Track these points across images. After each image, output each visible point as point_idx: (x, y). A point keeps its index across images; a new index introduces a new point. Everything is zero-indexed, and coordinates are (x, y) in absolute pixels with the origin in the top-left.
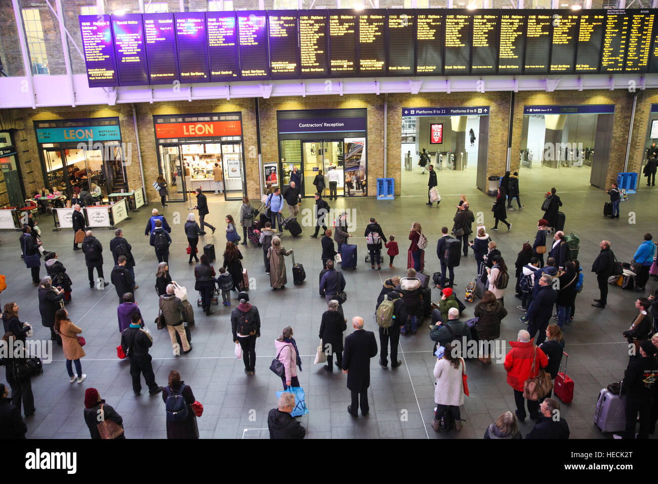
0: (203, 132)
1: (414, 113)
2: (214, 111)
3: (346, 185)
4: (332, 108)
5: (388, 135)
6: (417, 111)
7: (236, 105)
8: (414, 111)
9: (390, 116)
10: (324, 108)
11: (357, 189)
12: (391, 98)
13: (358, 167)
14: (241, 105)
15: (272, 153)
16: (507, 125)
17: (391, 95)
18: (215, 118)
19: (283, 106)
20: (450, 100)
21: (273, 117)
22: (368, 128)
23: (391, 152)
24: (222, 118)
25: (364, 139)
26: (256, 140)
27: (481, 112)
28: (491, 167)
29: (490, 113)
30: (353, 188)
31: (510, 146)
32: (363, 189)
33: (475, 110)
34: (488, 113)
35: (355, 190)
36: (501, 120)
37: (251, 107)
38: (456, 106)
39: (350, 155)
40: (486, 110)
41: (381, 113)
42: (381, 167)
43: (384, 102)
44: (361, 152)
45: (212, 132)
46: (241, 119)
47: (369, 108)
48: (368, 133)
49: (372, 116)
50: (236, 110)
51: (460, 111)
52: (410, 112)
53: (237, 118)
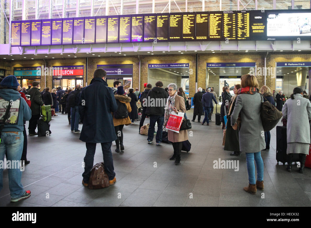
1: (153, 66)
2: (74, 65)
4: (118, 64)
5: (141, 76)
6: (155, 66)
7: (82, 62)
9: (143, 68)
10: (115, 64)
18: (75, 68)
19: (99, 62)
20: (170, 60)
21: (95, 68)
22: (133, 73)
24: (77, 68)
25: (131, 78)
27: (185, 66)
29: (189, 66)
31: (197, 81)
33: (182, 65)
38: (173, 63)
39: (125, 86)
40: (187, 65)
41: (138, 66)
43: (140, 61)
44: (130, 84)
45: (73, 74)
47: (134, 64)
48: (133, 76)
49: (135, 68)
50: (82, 65)
51: (175, 66)
52: (152, 66)
53: (82, 68)
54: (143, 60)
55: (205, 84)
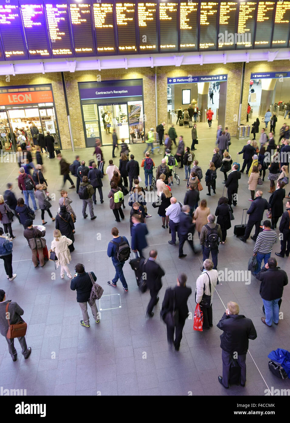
0: (23, 100)
1: (175, 81)
2: (30, 84)
3: (131, 135)
4: (118, 79)
5: (158, 98)
6: (178, 80)
7: (47, 78)
8: (175, 80)
9: (159, 84)
10: (112, 79)
11: (138, 138)
12: (160, 71)
13: (138, 122)
14: (51, 78)
15: (77, 115)
16: (240, 88)
17: (160, 68)
18: (32, 89)
19: (82, 78)
20: (200, 70)
21: (76, 88)
22: (144, 93)
23: (160, 111)
24: (38, 89)
25: (142, 102)
26: (65, 105)
27: (222, 79)
28: (228, 119)
29: (228, 79)
30: (135, 137)
31: (241, 103)
32: (142, 138)
33: (218, 78)
34: (226, 79)
35: (137, 139)
36: (235, 84)
37: (58, 80)
38: (204, 75)
39: (132, 114)
40: (225, 77)
41: (153, 82)
42: (154, 122)
43: (154, 74)
44: (140, 111)
45: (31, 100)
46: (51, 89)
47: (144, 78)
48: (144, 98)
49: (147, 85)
50: (47, 83)
51: (208, 79)
52: (173, 81)
53: (48, 88)
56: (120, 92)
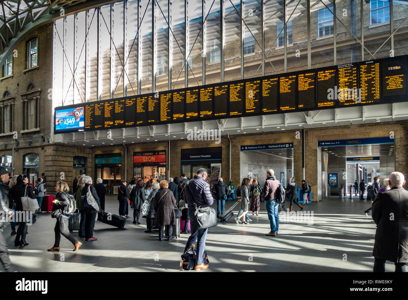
0: (150, 160)
1: (247, 149)
2: (156, 150)
4: (205, 147)
5: (232, 161)
6: (249, 148)
8: (247, 147)
9: (234, 151)
10: (201, 147)
14: (166, 147)
18: (156, 153)
19: (184, 146)
20: (267, 140)
21: (179, 152)
22: (223, 157)
25: (220, 164)
27: (288, 146)
29: (294, 146)
31: (303, 167)
33: (284, 145)
38: (271, 143)
39: (213, 173)
40: (291, 145)
41: (229, 149)
43: (230, 143)
44: (219, 171)
45: (154, 160)
46: (166, 154)
47: (223, 146)
48: (222, 161)
49: (225, 151)
50: (164, 149)
51: (274, 146)
52: (245, 148)
53: (164, 153)
54: (234, 141)
55: (315, 170)
56: (206, 156)
